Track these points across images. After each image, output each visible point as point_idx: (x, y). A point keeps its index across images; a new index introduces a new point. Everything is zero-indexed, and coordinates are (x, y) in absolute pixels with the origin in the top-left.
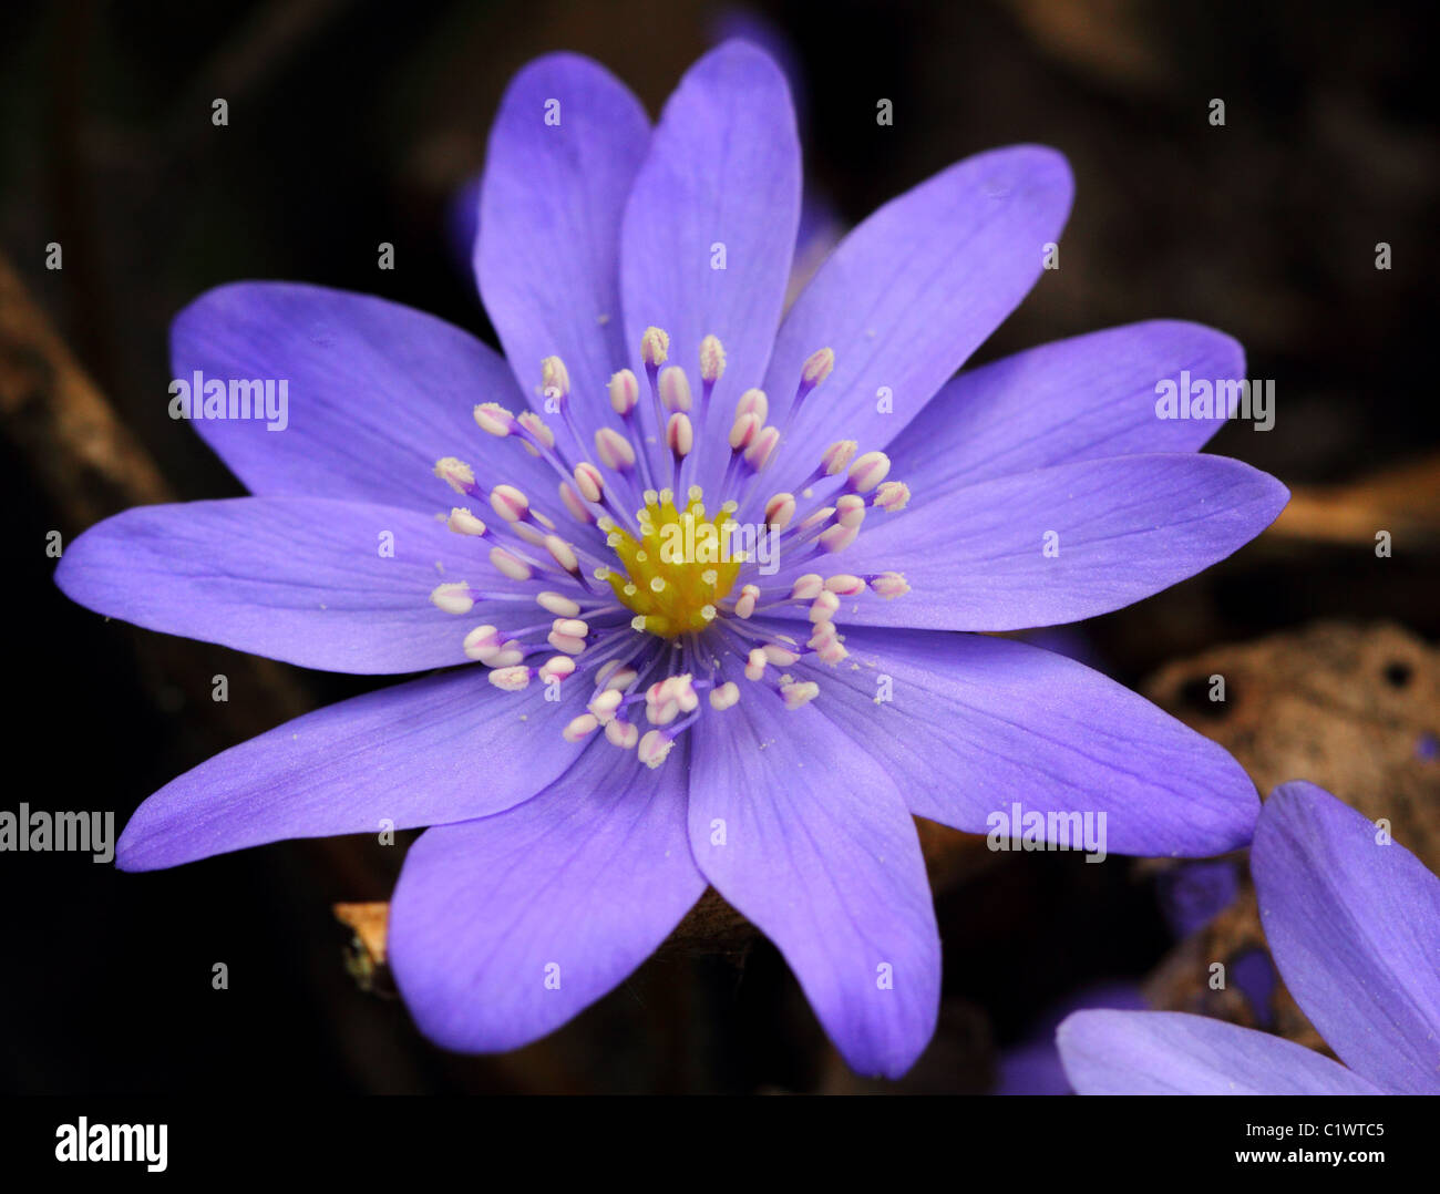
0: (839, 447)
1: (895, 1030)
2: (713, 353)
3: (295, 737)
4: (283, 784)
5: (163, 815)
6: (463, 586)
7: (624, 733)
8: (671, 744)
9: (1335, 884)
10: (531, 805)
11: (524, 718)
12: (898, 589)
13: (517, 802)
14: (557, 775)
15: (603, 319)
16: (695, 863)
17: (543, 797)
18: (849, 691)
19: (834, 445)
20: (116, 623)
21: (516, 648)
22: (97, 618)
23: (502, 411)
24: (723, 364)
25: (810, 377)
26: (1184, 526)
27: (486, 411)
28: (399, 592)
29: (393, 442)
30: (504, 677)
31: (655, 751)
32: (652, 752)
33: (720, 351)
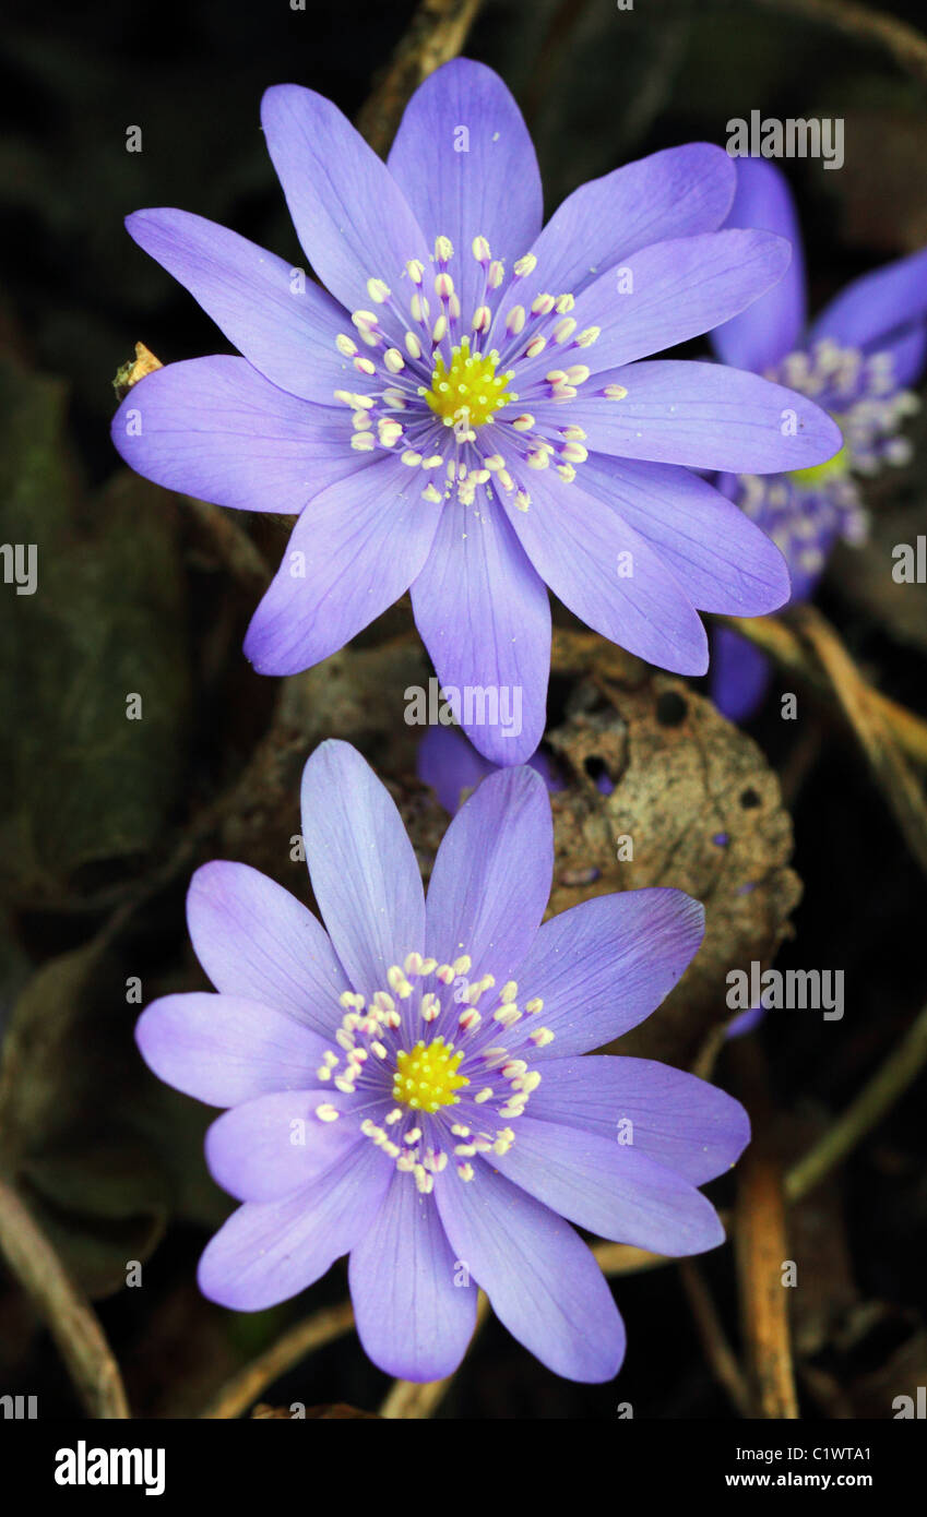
0: (577, 430)
1: (278, 654)
2: (589, 336)
3: (262, 261)
4: (228, 271)
5: (174, 223)
6: (388, 292)
7: (361, 421)
8: (371, 448)
9: (506, 827)
10: (296, 400)
11: (344, 367)
12: (521, 505)
13: (292, 392)
14: (321, 402)
15: (593, 270)
16: (309, 501)
17: (305, 404)
18: (462, 518)
19: (577, 427)
20: (262, 133)
21: (377, 338)
22: (258, 122)
23: (488, 251)
24: (588, 344)
25: (606, 391)
26: (657, 632)
27: (481, 242)
28: (376, 263)
29: (462, 208)
30: (343, 342)
31: (362, 443)
32: (359, 441)
33: (593, 339)
